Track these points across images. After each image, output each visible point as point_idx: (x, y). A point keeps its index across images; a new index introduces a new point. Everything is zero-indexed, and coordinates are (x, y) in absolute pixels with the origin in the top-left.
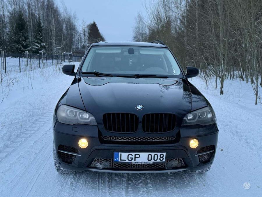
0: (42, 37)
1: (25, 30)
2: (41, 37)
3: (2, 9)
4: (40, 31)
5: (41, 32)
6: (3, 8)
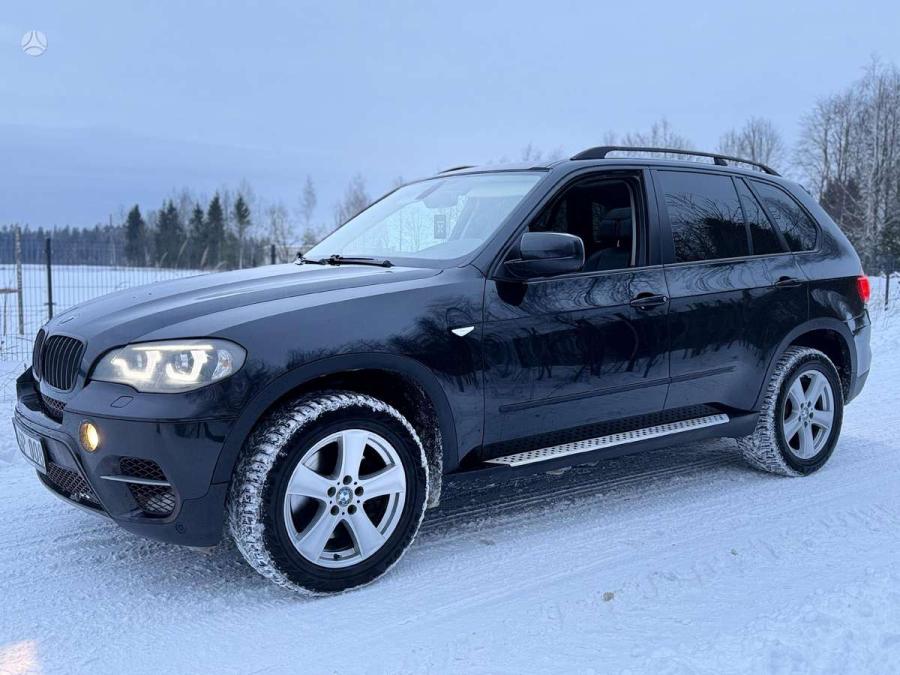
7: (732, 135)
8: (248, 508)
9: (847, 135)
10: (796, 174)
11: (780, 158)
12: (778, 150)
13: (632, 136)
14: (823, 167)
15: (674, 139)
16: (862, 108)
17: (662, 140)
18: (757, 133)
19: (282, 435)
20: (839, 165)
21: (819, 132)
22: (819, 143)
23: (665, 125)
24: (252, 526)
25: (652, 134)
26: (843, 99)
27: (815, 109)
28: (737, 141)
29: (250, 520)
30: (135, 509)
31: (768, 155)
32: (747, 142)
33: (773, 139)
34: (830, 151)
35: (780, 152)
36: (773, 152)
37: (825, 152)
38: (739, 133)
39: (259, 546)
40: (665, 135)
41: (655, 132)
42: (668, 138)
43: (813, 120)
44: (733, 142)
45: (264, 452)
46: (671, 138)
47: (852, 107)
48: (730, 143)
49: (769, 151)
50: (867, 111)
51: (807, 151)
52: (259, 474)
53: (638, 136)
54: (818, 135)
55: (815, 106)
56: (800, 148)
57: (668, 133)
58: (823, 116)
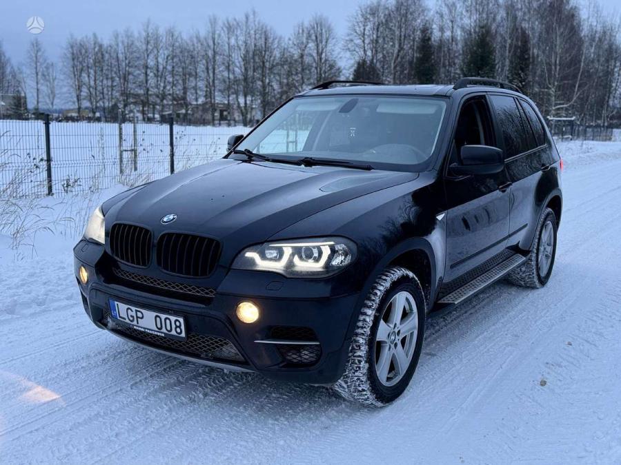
0: (523, 83)
1: (488, 67)
2: (521, 82)
3: (450, 24)
4: (522, 69)
5: (523, 72)
6: (452, 22)
7: (302, 26)
8: (359, 353)
9: (378, 31)
10: (345, 57)
11: (334, 45)
12: (333, 39)
13: (230, 19)
14: (363, 53)
15: (261, 25)
16: (387, 12)
17: (252, 25)
18: (319, 25)
19: (374, 300)
20: (372, 51)
21: (360, 27)
22: (359, 35)
23: (254, 13)
24: (361, 366)
25: (244, 19)
26: (375, 4)
27: (357, 10)
28: (305, 30)
29: (360, 361)
30: (281, 363)
31: (326, 42)
32: (312, 31)
33: (329, 30)
34: (367, 41)
35: (334, 40)
36: (330, 40)
37: (364, 41)
38: (306, 24)
39: (364, 379)
40: (255, 21)
41: (247, 18)
42: (256, 23)
43: (356, 19)
44: (303, 31)
45: (365, 314)
46: (259, 24)
47: (381, 11)
48: (301, 31)
49: (327, 40)
50: (390, 15)
51: (352, 40)
52: (365, 330)
53: (235, 20)
54: (359, 30)
55: (357, 8)
56: (347, 38)
57: (257, 19)
58: (363, 15)
